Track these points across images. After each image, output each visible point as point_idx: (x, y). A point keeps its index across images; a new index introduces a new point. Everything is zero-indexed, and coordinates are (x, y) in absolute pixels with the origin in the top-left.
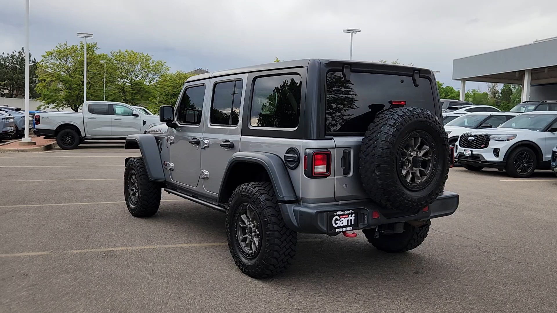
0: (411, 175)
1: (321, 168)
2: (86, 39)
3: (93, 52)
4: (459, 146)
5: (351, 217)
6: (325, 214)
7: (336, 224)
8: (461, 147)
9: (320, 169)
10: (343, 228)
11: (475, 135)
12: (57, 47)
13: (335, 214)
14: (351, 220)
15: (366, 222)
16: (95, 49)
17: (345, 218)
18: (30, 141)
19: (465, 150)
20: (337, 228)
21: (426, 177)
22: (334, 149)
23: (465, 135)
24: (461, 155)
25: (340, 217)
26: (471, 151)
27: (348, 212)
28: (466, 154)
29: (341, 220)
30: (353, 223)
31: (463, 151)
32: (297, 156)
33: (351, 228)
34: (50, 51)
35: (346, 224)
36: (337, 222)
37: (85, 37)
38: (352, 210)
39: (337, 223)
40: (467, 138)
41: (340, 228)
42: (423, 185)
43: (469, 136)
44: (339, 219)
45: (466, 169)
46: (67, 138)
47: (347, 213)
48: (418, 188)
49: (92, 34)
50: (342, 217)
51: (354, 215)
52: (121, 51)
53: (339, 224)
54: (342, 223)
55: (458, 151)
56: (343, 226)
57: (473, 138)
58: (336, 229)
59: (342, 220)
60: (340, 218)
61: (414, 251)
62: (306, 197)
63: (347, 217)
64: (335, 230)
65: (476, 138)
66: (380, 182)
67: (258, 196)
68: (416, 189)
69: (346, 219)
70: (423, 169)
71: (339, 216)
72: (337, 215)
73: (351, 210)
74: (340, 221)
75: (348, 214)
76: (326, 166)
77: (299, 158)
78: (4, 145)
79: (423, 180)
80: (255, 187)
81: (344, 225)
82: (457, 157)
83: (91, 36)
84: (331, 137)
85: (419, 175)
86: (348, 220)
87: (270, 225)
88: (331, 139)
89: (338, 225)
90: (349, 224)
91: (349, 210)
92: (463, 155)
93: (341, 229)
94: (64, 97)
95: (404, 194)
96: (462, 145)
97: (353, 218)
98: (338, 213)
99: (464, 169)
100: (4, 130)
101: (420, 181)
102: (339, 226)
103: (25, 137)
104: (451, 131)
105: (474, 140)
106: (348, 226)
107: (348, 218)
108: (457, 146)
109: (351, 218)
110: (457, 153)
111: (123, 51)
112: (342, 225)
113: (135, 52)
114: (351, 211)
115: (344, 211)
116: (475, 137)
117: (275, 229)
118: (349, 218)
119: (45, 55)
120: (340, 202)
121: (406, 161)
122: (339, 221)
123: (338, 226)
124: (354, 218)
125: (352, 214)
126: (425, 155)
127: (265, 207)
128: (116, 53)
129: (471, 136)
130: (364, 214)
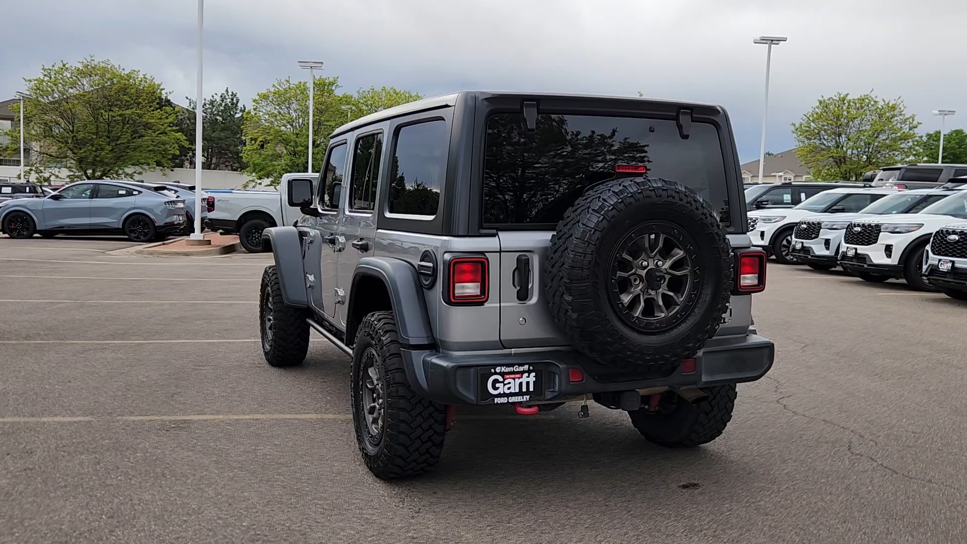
0: (642, 303)
1: (468, 288)
2: (312, 71)
3: (330, 92)
4: (930, 253)
5: (528, 377)
6: (472, 370)
7: (495, 388)
8: (934, 254)
9: (470, 289)
10: (510, 398)
11: (960, 232)
12: (274, 86)
13: (493, 370)
14: (528, 383)
15: (557, 388)
16: (333, 88)
17: (514, 379)
18: (202, 239)
19: (940, 260)
20: (498, 397)
21: (678, 308)
22: (499, 254)
23: (942, 231)
24: (934, 270)
25: (503, 377)
26: (951, 261)
27: (521, 369)
28: (943, 267)
29: (506, 382)
30: (531, 389)
31: (936, 263)
32: (431, 265)
33: (528, 397)
34: (265, 92)
35: (517, 390)
36: (497, 385)
37: (311, 67)
38: (530, 365)
39: (498, 388)
40: (946, 237)
41: (504, 397)
42: (671, 324)
43: (949, 234)
44: (501, 379)
45: (949, 297)
46: (255, 234)
47: (517, 370)
48: (656, 328)
49: (322, 63)
50: (508, 376)
51: (533, 374)
52: (375, 90)
53: (502, 389)
54: (509, 388)
55: (930, 262)
56: (511, 393)
57: (956, 237)
58: (496, 399)
59: (509, 383)
60: (504, 380)
61: (711, 446)
62: (447, 340)
63: (519, 378)
64: (494, 400)
65: (962, 238)
66: (574, 316)
67: (382, 336)
68: (652, 329)
69: (518, 381)
70: (671, 294)
71: (502, 374)
72: (496, 373)
73: (527, 364)
74: (505, 385)
75: (522, 373)
76: (479, 284)
77: (435, 269)
78: (164, 244)
79: (671, 314)
80: (380, 320)
81: (513, 391)
82: (927, 273)
83: (320, 65)
84: (494, 231)
85: (661, 303)
86: (521, 384)
87: (393, 387)
88: (494, 235)
89: (500, 391)
90: (524, 390)
91: (523, 365)
92: (936, 270)
93: (506, 398)
94: (284, 168)
95: (622, 338)
96: (937, 251)
97: (532, 378)
98: (498, 370)
99: (943, 296)
100: (168, 220)
101: (663, 315)
102: (502, 392)
103: (194, 232)
104: (923, 225)
105: (958, 241)
106: (520, 393)
107: (521, 380)
108: (927, 251)
109: (528, 379)
110: (928, 265)
111: (378, 89)
112: (507, 392)
113: (398, 91)
114: (526, 367)
115: (512, 365)
116: (959, 235)
117: (401, 395)
118: (524, 379)
119: (257, 99)
120: (513, 349)
121: (632, 278)
122: (502, 384)
123: (500, 393)
124: (534, 379)
125: (529, 372)
126: (676, 266)
127: (388, 355)
128: (367, 93)
129: (954, 233)
130: (555, 373)
